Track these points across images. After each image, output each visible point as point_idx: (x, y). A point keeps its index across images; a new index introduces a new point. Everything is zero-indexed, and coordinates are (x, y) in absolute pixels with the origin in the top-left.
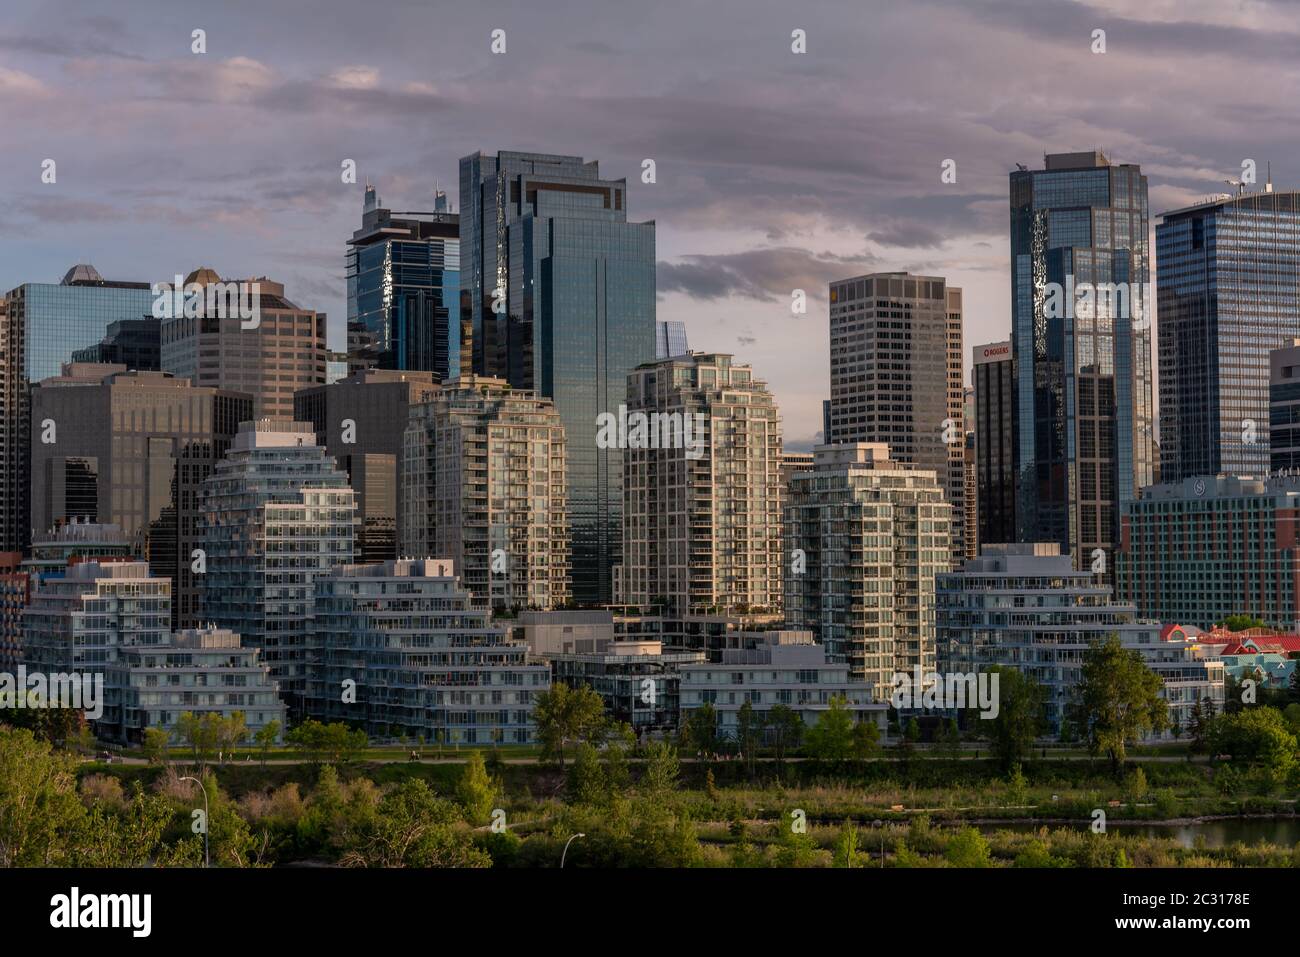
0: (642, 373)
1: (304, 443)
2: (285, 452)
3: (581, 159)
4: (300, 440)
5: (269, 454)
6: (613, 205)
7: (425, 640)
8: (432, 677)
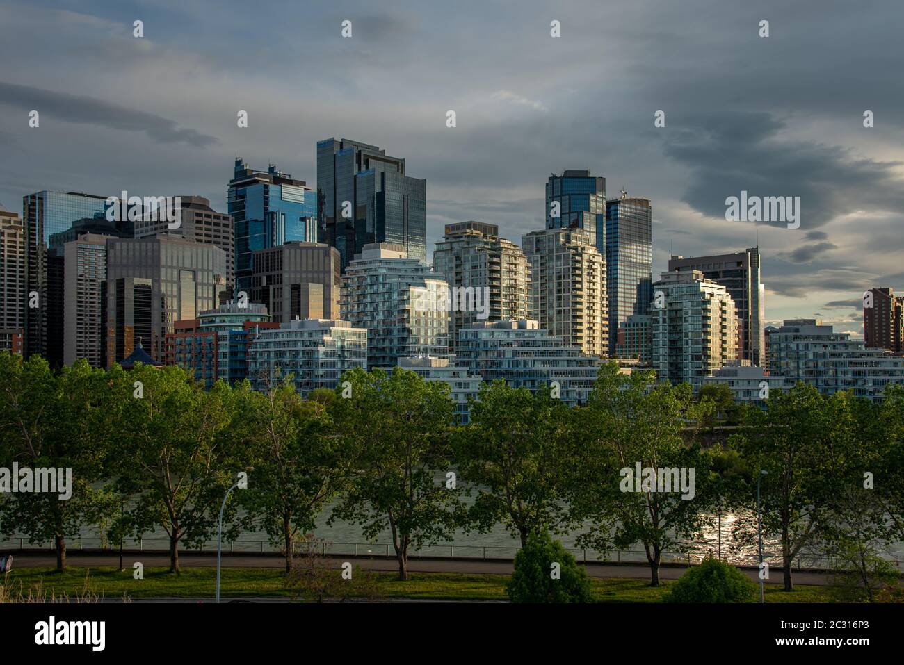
0: (535, 236)
1: (403, 258)
2: (395, 261)
3: (378, 148)
4: (401, 256)
5: (388, 262)
6: (400, 171)
7: (555, 363)
8: (576, 383)
